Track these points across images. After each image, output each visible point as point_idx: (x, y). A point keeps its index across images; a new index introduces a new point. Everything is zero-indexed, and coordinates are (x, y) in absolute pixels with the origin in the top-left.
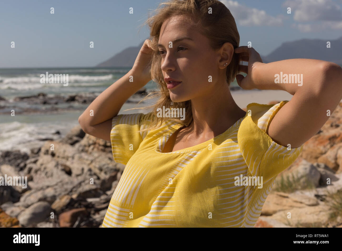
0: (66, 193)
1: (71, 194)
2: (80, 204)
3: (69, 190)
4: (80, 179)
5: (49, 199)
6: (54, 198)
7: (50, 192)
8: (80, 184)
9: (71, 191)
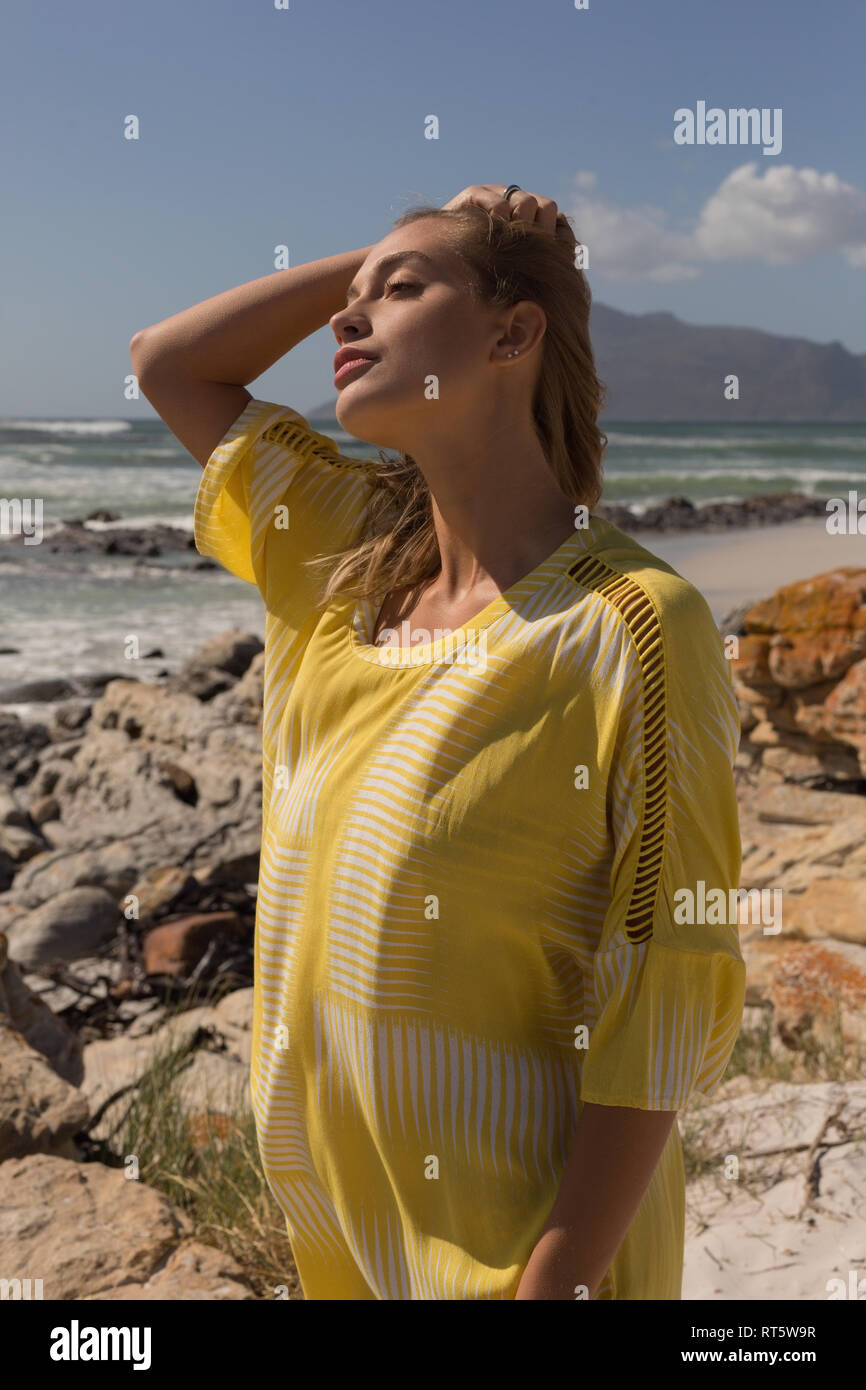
0: (174, 860)
1: (188, 865)
2: (219, 900)
3: (185, 851)
4: (226, 815)
5: (112, 882)
6: (130, 877)
7: (116, 858)
8: (223, 831)
9: (191, 856)
